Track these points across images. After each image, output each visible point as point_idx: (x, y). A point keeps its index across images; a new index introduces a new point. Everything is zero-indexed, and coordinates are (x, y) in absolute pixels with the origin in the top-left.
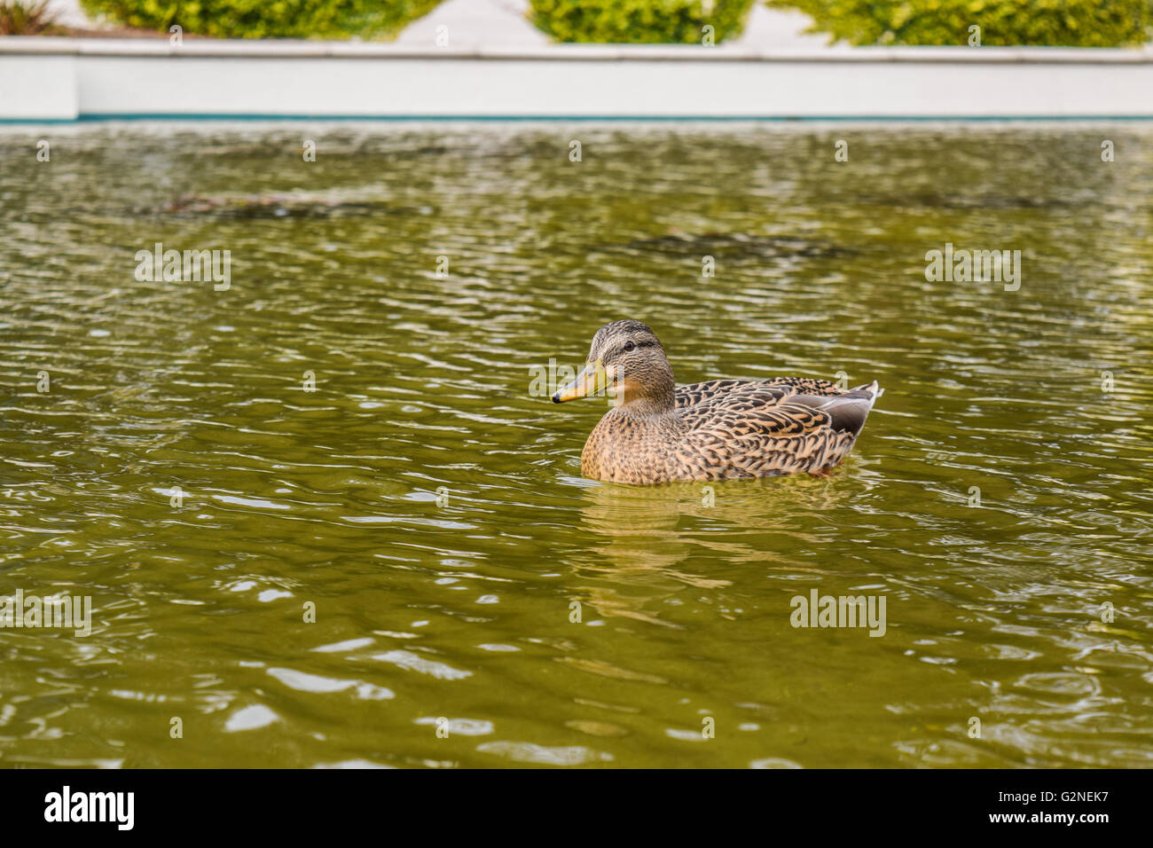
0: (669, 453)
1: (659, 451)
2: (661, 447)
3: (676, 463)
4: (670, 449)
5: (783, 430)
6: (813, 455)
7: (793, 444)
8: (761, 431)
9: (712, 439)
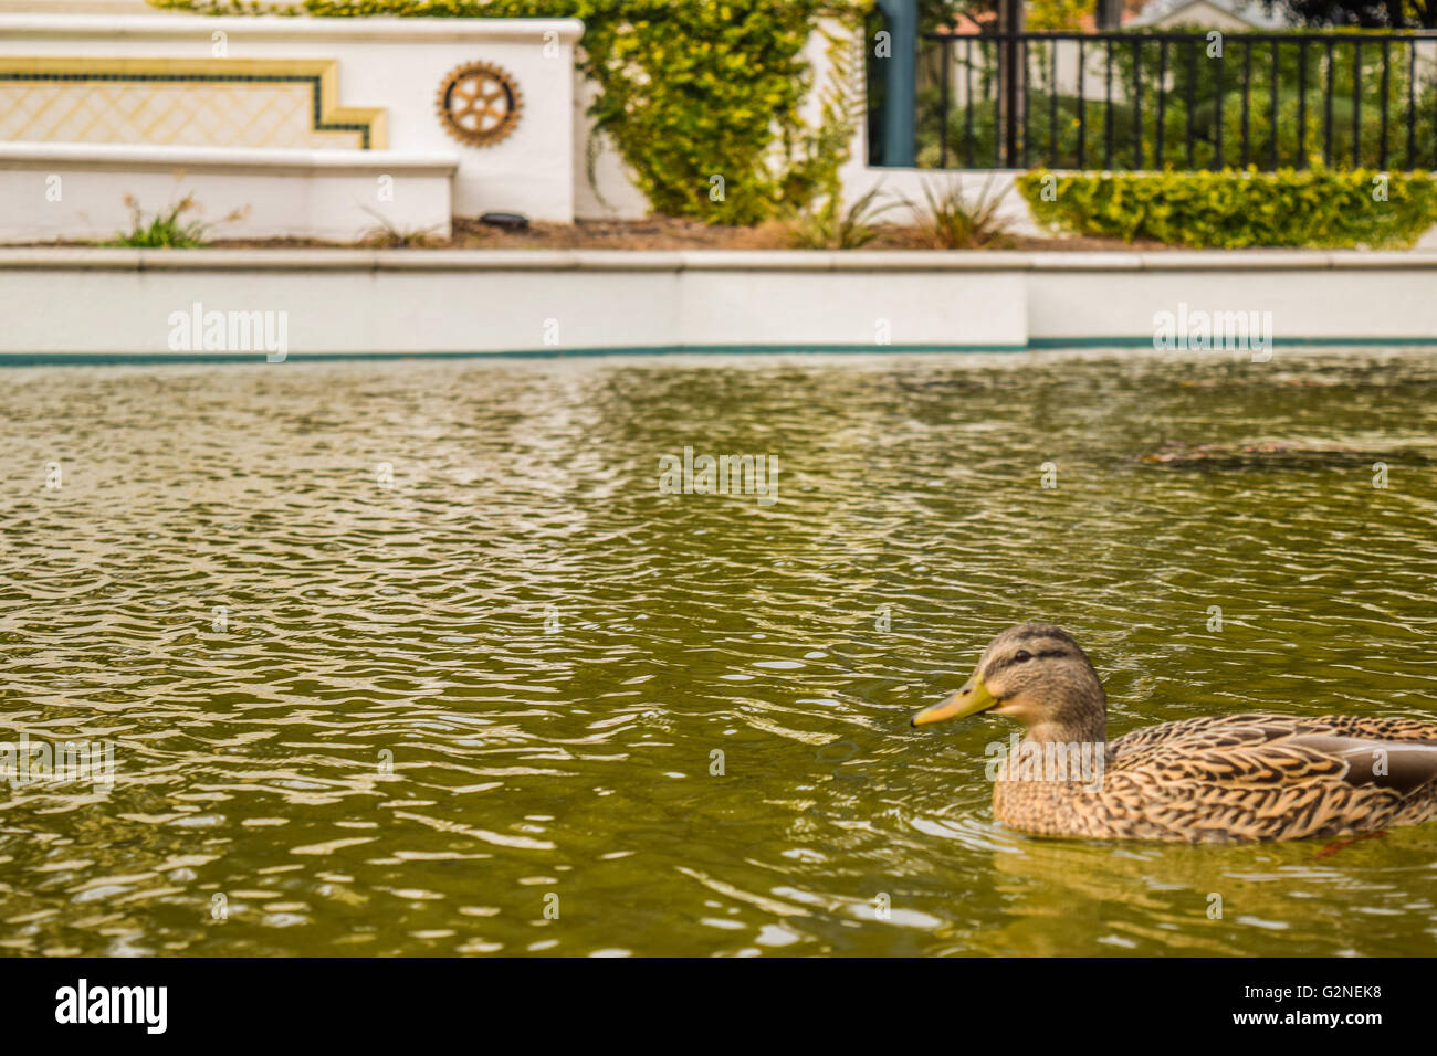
0: (1065, 800)
1: (1051, 798)
2: (1055, 794)
3: (1070, 813)
4: (1068, 796)
5: (1242, 778)
6: (1290, 814)
7: (1255, 797)
8: (1204, 777)
9: (1125, 783)
